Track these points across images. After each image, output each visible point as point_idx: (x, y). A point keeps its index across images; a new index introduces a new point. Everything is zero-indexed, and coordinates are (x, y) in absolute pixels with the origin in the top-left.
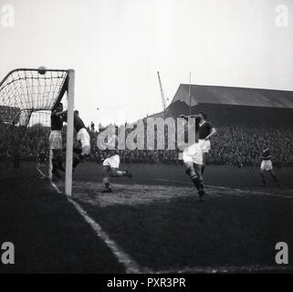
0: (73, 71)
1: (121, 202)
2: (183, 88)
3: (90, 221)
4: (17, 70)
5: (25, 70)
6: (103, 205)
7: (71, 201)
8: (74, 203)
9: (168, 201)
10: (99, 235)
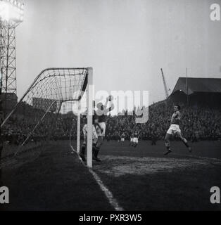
0: (91, 68)
1: (132, 172)
2: (182, 80)
3: (105, 189)
4: (48, 70)
5: (53, 69)
6: (117, 175)
7: (92, 172)
8: (94, 174)
9: (170, 171)
10: (111, 202)
